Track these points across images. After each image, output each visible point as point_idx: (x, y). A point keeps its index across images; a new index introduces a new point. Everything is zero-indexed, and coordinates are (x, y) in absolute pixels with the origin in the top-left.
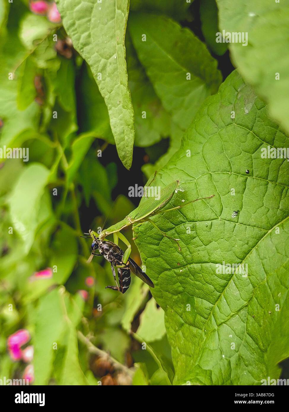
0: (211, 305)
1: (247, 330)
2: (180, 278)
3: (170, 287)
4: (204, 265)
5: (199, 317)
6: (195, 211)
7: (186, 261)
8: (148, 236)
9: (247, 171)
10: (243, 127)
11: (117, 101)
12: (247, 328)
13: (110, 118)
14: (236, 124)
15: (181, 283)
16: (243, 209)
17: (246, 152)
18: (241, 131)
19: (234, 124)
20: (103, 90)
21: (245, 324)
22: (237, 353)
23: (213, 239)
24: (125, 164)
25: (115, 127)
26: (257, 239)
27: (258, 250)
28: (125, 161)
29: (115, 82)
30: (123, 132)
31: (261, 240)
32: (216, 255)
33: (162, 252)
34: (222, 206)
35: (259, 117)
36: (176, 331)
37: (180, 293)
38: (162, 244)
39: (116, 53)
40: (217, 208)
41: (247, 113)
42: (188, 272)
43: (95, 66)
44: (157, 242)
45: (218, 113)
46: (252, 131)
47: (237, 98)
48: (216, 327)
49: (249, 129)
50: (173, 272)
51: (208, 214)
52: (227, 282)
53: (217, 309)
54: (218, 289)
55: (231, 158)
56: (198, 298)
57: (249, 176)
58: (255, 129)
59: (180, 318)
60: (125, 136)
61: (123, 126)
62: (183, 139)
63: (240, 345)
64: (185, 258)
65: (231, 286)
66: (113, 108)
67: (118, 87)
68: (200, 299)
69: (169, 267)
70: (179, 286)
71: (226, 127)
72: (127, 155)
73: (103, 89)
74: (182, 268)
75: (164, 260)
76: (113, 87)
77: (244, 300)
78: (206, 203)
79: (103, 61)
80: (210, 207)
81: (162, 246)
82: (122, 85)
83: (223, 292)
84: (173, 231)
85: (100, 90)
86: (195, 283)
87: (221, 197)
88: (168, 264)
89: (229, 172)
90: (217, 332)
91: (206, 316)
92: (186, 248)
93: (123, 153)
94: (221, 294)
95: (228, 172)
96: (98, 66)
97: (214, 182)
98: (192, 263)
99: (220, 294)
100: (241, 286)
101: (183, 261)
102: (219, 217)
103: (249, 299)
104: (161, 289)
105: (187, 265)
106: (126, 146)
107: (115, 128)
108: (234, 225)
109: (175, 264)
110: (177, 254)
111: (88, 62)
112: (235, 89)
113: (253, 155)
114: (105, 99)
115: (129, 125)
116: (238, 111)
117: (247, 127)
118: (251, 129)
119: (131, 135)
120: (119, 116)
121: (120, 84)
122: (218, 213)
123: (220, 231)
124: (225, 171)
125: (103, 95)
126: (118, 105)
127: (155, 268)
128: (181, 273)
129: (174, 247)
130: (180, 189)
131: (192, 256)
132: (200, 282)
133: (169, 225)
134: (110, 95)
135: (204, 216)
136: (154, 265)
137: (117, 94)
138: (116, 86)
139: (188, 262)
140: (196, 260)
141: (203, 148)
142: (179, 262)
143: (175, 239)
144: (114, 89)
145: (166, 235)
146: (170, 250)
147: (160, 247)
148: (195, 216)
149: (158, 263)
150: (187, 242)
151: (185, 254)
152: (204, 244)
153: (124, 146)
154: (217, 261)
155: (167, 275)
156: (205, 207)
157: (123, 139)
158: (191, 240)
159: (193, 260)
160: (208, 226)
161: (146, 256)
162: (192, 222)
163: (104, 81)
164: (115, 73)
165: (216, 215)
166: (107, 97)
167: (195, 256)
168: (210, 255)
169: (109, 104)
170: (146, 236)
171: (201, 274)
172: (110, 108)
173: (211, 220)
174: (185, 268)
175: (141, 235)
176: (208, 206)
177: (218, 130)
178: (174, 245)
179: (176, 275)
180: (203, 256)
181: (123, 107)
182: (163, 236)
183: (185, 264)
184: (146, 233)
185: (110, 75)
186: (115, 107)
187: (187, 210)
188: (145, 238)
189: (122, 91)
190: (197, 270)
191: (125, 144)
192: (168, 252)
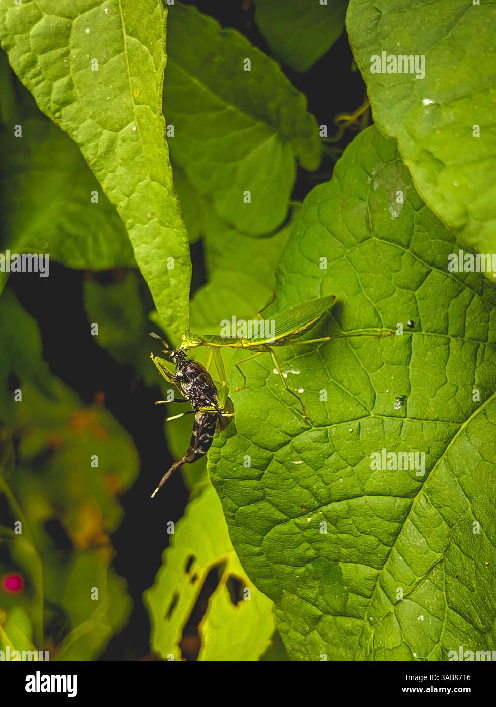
0: (375, 571)
1: (448, 603)
2: (309, 533)
3: (288, 553)
4: (351, 501)
5: (353, 597)
6: (325, 406)
7: (318, 500)
8: (240, 464)
9: (409, 323)
10: (392, 242)
11: (146, 213)
12: (448, 598)
13: (134, 245)
14: (377, 239)
15: (311, 541)
16: (412, 392)
17: (403, 288)
18: (390, 250)
19: (374, 238)
20: (113, 191)
21: (444, 593)
22: (437, 646)
23: (365, 453)
24: (175, 332)
25: (147, 263)
26: (445, 443)
27: (448, 462)
29: (137, 176)
30: (166, 272)
31: (452, 442)
32: (375, 482)
33: (268, 491)
34: (373, 391)
35: (419, 223)
36: (305, 634)
37: (310, 560)
38: (268, 475)
39: (133, 119)
40: (366, 397)
41: (396, 216)
43: (89, 145)
45: (341, 219)
46: (409, 249)
47: (374, 191)
48: (392, 609)
49: (404, 246)
50: (294, 526)
51: (351, 409)
52: (401, 525)
53: (387, 577)
54: (385, 540)
55: (377, 301)
56: (348, 563)
57: (415, 331)
58: (415, 246)
59: (314, 607)
60: (171, 279)
62: (277, 271)
63: (441, 629)
64: (315, 495)
65: (408, 531)
66: (138, 225)
67: (147, 186)
68: (352, 564)
69: (285, 517)
70: (308, 549)
71: (359, 244)
72: (178, 315)
73: (113, 190)
74: (312, 515)
75: (273, 504)
76: (135, 185)
77: (437, 552)
78: (344, 390)
79: (106, 134)
80: (351, 395)
81: (269, 478)
82: (154, 183)
83: (395, 545)
84: (287, 448)
85: (104, 191)
86: (338, 537)
87: (370, 375)
88: (282, 512)
89: (377, 327)
90: (395, 616)
91: (368, 593)
92: (316, 476)
93: (170, 312)
94: (391, 549)
95: (375, 329)
96: (97, 144)
97: (353, 350)
98: (330, 502)
99: (388, 548)
100: (427, 527)
101: (311, 502)
102: (371, 412)
103: (444, 549)
104: (268, 562)
105: (320, 506)
106: (173, 298)
107: (149, 265)
108: (400, 422)
109: (297, 509)
110: (298, 489)
111: (74, 137)
112: (366, 171)
113: (416, 293)
114: (118, 208)
115: (178, 258)
116: (378, 214)
117: (400, 243)
118: (407, 247)
119: (182, 275)
120: (154, 241)
121: (149, 179)
122: (369, 405)
123: (377, 436)
124: (369, 326)
125: (113, 201)
126: (149, 219)
127: (256, 523)
128: (310, 524)
129: (292, 478)
130: (293, 369)
131: (329, 489)
132: (350, 534)
133: (280, 438)
134: (129, 200)
135: (345, 414)
136: (253, 518)
137: (145, 199)
138: (140, 183)
139: (322, 501)
140: (338, 496)
141: (321, 287)
142: (305, 503)
143: (293, 462)
144: (137, 189)
145: (275, 458)
146: (285, 484)
147: (264, 481)
148: (327, 415)
149: (262, 512)
150: (316, 465)
151: (315, 487)
152: (349, 464)
153: (169, 298)
154: (378, 490)
155: (281, 532)
156: (344, 397)
157: (166, 285)
158: (323, 461)
159: (331, 497)
160: (354, 430)
161: (234, 504)
162: (324, 426)
163: (112, 174)
164: (137, 158)
165: (366, 409)
166: (121, 204)
167: (334, 488)
168: (363, 482)
169: (128, 218)
170: (235, 464)
171: (350, 519)
172: (132, 227)
173: (357, 419)
174: (317, 513)
175: (224, 464)
176: (348, 394)
177: (346, 251)
178: (292, 473)
179: (300, 529)
180: (352, 486)
181: (162, 224)
182: (270, 460)
183: (316, 506)
184: (235, 458)
185: (125, 162)
186: (141, 222)
187: (311, 405)
188: (235, 469)
189: (156, 194)
190: (341, 514)
191: (171, 293)
192: (280, 489)
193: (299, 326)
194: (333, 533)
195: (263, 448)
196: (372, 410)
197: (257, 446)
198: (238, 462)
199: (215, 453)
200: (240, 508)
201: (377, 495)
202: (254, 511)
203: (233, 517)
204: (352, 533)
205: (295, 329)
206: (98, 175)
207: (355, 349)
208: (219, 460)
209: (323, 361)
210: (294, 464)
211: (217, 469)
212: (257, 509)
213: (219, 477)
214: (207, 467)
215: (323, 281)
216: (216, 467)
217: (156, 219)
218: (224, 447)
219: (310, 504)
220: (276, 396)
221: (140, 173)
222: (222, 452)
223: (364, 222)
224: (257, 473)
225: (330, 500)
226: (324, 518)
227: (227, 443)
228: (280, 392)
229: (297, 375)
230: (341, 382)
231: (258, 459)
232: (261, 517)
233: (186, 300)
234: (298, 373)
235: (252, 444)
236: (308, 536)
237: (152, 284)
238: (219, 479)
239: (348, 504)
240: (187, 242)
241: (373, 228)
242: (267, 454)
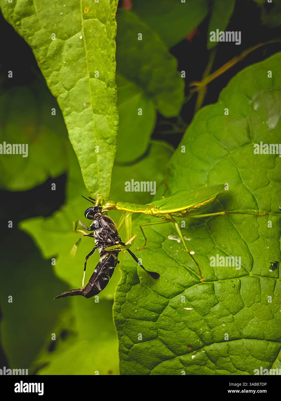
4: (233, 343)
7: (203, 340)
8: (141, 307)
9: (280, 207)
11: (82, 103)
17: (275, 181)
23: (244, 304)
29: (78, 74)
32: (252, 327)
33: (162, 331)
34: (251, 257)
38: (163, 318)
39: (80, 30)
40: (246, 261)
41: (272, 128)
42: (206, 358)
43: (41, 48)
44: (154, 315)
45: (226, 128)
50: (179, 362)
52: (271, 364)
55: (255, 190)
60: (98, 155)
61: (94, 141)
64: (201, 337)
66: (74, 113)
67: (87, 82)
69: (171, 354)
71: (241, 148)
72: (100, 185)
73: (56, 84)
74: (196, 353)
75: (164, 343)
76: (75, 81)
79: (56, 41)
81: (163, 320)
82: (93, 79)
84: (181, 296)
85: (48, 85)
86: (216, 373)
87: (248, 245)
88: (170, 349)
89: (254, 209)
92: (203, 321)
93: (94, 182)
96: (47, 48)
98: (212, 343)
101: (197, 342)
102: (250, 273)
105: (203, 346)
106: (98, 171)
108: (273, 281)
109: (184, 347)
110: (186, 331)
111: (29, 41)
112: (247, 96)
114: (58, 99)
115: (107, 139)
116: (257, 126)
119: (109, 153)
120: (87, 125)
121: (88, 77)
122: (248, 267)
123: (255, 291)
124: (248, 208)
125: (54, 93)
126: (84, 108)
127: (147, 358)
128: (193, 361)
131: (213, 332)
132: (228, 370)
133: (175, 289)
134: (69, 93)
135: (228, 272)
136: (145, 354)
137: (83, 92)
138: (80, 80)
139: (206, 342)
140: (220, 338)
142: (191, 343)
143: (185, 308)
144: (77, 84)
145: (170, 304)
146: (176, 326)
147: (159, 322)
148: (214, 272)
149: (153, 349)
150: (204, 311)
151: (201, 330)
152: (231, 313)
153: (95, 171)
154: (255, 335)
155: (167, 366)
157: (93, 160)
158: (210, 308)
159: (214, 338)
160: (236, 286)
161: (131, 341)
162: (212, 281)
163: (57, 72)
164: (81, 60)
165: (245, 270)
166: (62, 96)
167: (217, 331)
168: (242, 327)
169: (66, 106)
170: (137, 307)
171: (229, 357)
172: (69, 113)
173: (238, 277)
174: (200, 351)
175: (128, 307)
177: (229, 152)
178: (183, 318)
179: (184, 365)
180: (232, 330)
181: (95, 111)
182: (165, 305)
183: (200, 346)
184: (137, 302)
185: (69, 63)
188: (136, 311)
189: (93, 88)
190: (222, 353)
191: (97, 166)
192: (172, 330)
193: (198, 202)
194: (212, 369)
195: (161, 295)
196: (250, 271)
197: (156, 293)
198: (140, 306)
199: (121, 296)
200: (135, 345)
201: (253, 338)
202: (147, 348)
203: (127, 353)
204: (229, 369)
205: (195, 204)
206: (44, 72)
207: (236, 224)
208: (124, 302)
209: (210, 232)
210: (185, 310)
211: (121, 309)
212: (150, 346)
213: (122, 317)
214: (113, 308)
216: (121, 308)
217: (90, 108)
218: (128, 292)
219: (196, 343)
220: (171, 256)
221: (81, 72)
222: (127, 296)
223: (246, 131)
224: (154, 316)
225: (213, 341)
226: (206, 356)
227: (132, 289)
228: (175, 253)
229: (189, 241)
230: (225, 249)
231: (155, 303)
232: (153, 353)
233: (109, 173)
234: (189, 239)
235: (152, 291)
236: (190, 371)
237: (82, 159)
238: (122, 318)
239: (228, 345)
240: (118, 125)
241: (252, 137)
242: (163, 300)
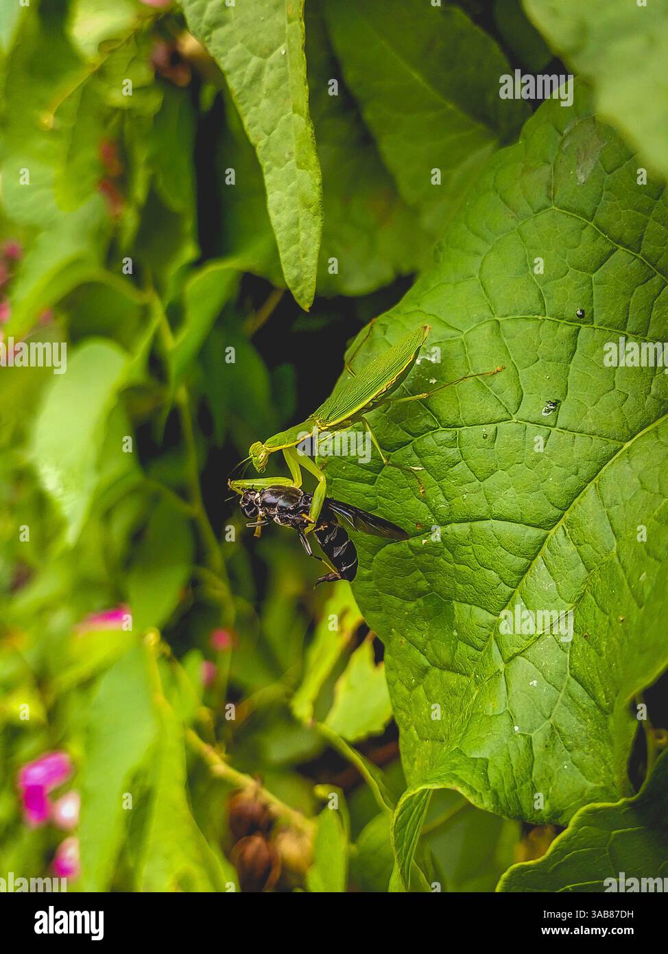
0: (491, 617)
1: (570, 669)
2: (422, 559)
3: (398, 582)
4: (477, 524)
5: (462, 647)
6: (459, 403)
7: (436, 518)
9: (579, 312)
10: (574, 213)
11: (284, 153)
12: (571, 663)
13: (268, 192)
14: (556, 209)
15: (424, 570)
16: (568, 397)
17: (578, 269)
18: (568, 223)
19: (553, 207)
20: (254, 128)
21: (568, 655)
22: (547, 722)
23: (499, 466)
24: (299, 298)
25: (278, 212)
26: (599, 464)
27: (599, 488)
28: (299, 290)
29: (280, 109)
30: (296, 224)
31: (609, 464)
32: (505, 502)
33: (382, 499)
34: (520, 391)
35: (609, 189)
36: (411, 688)
37: (421, 594)
39: (284, 41)
40: (510, 397)
41: (583, 181)
42: (441, 545)
43: (236, 74)
45: (519, 184)
46: (593, 221)
47: (562, 151)
48: (501, 666)
49: (587, 218)
50: (407, 547)
51: (489, 410)
52: (529, 561)
54: (507, 579)
55: (545, 283)
56: (463, 604)
57: (584, 323)
58: (602, 217)
59: (422, 655)
60: (301, 232)
61: (296, 210)
62: (437, 247)
63: (556, 702)
64: (434, 511)
65: (537, 570)
66: (275, 169)
67: (289, 120)
68: (467, 605)
70: (420, 580)
71: (534, 215)
72: (305, 277)
73: (254, 126)
74: (428, 536)
76: (276, 120)
77: (566, 602)
78: (484, 386)
79: (255, 61)
80: (493, 393)
81: (383, 484)
82: (296, 115)
83: (519, 586)
84: (409, 449)
85: (246, 128)
86: (455, 569)
87: (519, 371)
89: (539, 315)
90: (503, 676)
91: (479, 643)
92: (437, 488)
93: (295, 272)
94: (514, 591)
95: (536, 316)
96: (244, 73)
97: (505, 339)
98: (449, 523)
99: (513, 590)
100: (561, 569)
101: (428, 519)
102: (514, 416)
103: (577, 598)
104: (377, 590)
105: (437, 526)
106: (301, 256)
107: (279, 215)
108: (546, 432)
109: (412, 526)
110: (415, 501)
111: (222, 64)
112: (557, 129)
113: (593, 276)
114: (257, 149)
115: (310, 206)
116: (563, 178)
117: (583, 214)
118: (591, 218)
119: (313, 228)
120: (289, 187)
121: (291, 112)
122: (512, 408)
123: (516, 446)
124: (530, 313)
125: (252, 140)
126: (286, 161)
128: (424, 548)
129: (409, 486)
130: (428, 355)
131: (451, 506)
132: (469, 566)
133: (400, 436)
134: (269, 138)
135: (481, 414)
137: (286, 136)
138: (282, 118)
139: (441, 520)
140: (459, 516)
141: (482, 264)
142: (421, 520)
144: (279, 124)
146: (400, 493)
147: (378, 486)
148: (460, 414)
150: (439, 473)
151: (435, 501)
152: (478, 478)
153: (297, 256)
154: (507, 514)
155: (392, 552)
156: (483, 395)
157: (295, 239)
158: (448, 470)
159: (453, 516)
160: (489, 436)
162: (453, 427)
163: (256, 108)
164: (283, 87)
165: (508, 411)
166: (261, 143)
167: (456, 504)
168: (491, 501)
169: (266, 159)
170: (345, 461)
171: (471, 546)
172: (269, 170)
173: (495, 423)
174: (433, 534)
175: (333, 460)
176: (489, 391)
177: (518, 222)
178: (409, 481)
179: (414, 553)
180: (476, 505)
181: (298, 165)
185: (270, 93)
186: (279, 165)
187: (442, 400)
189: (296, 129)
190: (461, 539)
191: (299, 250)
192: (395, 499)
194: (450, 563)
196: (516, 413)
198: (348, 459)
201: (506, 520)
204: (471, 565)
206: (241, 109)
207: (507, 338)
209: (466, 349)
215: (485, 257)
219: (426, 521)
221: (283, 106)
223: (545, 188)
224: (370, 476)
225: (450, 519)
226: (442, 541)
228: (409, 381)
229: (433, 363)
233: (315, 259)
234: (434, 360)
236: (422, 562)
237: (281, 237)
239: (471, 527)
241: (554, 195)
